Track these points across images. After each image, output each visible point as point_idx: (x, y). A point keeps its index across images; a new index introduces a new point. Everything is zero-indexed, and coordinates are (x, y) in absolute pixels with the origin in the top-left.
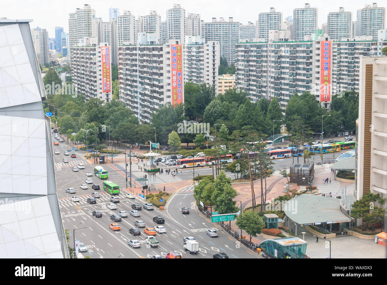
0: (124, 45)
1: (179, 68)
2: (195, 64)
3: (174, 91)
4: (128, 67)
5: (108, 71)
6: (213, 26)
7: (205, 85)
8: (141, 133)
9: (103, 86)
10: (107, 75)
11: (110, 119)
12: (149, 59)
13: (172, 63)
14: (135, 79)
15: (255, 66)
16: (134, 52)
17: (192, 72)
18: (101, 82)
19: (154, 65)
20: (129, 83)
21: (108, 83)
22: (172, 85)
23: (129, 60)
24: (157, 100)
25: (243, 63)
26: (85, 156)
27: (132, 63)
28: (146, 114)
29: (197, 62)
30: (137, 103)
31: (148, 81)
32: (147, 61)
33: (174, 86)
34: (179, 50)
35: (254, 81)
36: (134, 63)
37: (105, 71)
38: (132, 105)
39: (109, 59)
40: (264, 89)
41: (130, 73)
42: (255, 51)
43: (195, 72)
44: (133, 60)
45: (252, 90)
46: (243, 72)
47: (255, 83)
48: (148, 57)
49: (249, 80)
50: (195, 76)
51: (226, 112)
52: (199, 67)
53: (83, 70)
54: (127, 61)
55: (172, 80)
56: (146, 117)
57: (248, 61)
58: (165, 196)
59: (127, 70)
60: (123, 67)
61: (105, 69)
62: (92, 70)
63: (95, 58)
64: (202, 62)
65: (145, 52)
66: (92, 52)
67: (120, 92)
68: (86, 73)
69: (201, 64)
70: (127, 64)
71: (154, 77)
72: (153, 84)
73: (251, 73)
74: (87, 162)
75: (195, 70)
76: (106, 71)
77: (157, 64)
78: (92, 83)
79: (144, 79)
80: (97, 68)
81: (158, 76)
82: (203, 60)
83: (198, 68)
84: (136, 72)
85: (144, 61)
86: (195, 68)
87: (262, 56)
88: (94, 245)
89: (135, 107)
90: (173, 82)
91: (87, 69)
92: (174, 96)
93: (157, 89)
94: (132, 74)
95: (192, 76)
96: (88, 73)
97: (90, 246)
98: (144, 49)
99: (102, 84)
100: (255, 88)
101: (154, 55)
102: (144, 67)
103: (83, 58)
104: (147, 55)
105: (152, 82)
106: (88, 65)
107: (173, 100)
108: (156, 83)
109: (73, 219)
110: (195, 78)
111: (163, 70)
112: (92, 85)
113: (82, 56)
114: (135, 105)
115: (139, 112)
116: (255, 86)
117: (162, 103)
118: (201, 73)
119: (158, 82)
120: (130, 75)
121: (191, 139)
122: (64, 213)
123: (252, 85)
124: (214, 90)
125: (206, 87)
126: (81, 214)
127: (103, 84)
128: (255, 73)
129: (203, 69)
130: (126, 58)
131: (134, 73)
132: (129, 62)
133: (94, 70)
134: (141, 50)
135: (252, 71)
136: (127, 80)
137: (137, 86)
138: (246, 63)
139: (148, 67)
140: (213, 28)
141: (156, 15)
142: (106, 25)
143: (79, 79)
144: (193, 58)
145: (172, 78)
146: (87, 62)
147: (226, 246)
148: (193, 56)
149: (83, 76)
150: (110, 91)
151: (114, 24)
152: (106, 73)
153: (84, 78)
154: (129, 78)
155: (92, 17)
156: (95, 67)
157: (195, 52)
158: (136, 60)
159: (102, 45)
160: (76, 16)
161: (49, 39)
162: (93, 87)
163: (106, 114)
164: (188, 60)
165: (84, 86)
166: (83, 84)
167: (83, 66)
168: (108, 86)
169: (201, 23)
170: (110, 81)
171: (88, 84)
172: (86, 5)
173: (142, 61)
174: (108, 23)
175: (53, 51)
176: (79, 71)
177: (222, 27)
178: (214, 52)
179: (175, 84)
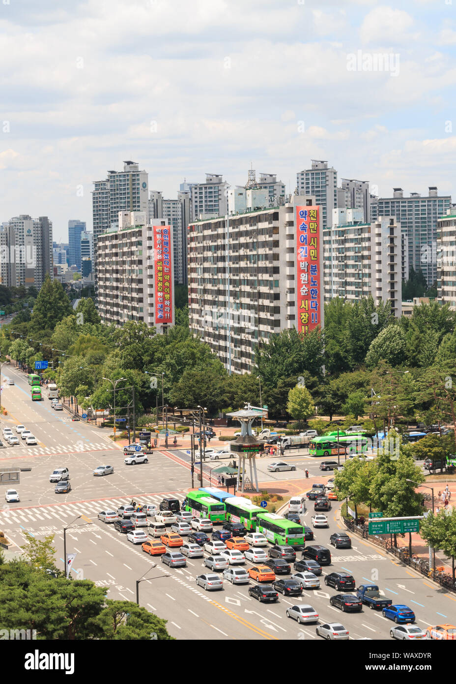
0: (199, 220)
1: (314, 257)
2: (354, 266)
3: (303, 305)
4: (207, 265)
5: (167, 277)
6: (396, 204)
7: (371, 301)
8: (232, 390)
9: (157, 310)
10: (164, 287)
11: (167, 363)
12: (251, 241)
13: (299, 244)
14: (221, 287)
16: (220, 231)
17: (346, 283)
18: (153, 300)
19: (261, 251)
20: (209, 297)
21: (167, 303)
22: (299, 293)
23: (209, 248)
24: (266, 326)
26: (111, 437)
27: (215, 255)
28: (244, 360)
29: (356, 261)
30: (225, 338)
31: (247, 289)
32: (246, 246)
33: (302, 294)
34: (314, 217)
36: (219, 253)
37: (161, 279)
38: (215, 343)
39: (170, 253)
41: (211, 277)
43: (351, 284)
44: (217, 248)
46: (453, 279)
48: (248, 238)
50: (352, 292)
51: (414, 352)
52: (360, 272)
53: (117, 280)
54: (205, 253)
55: (299, 281)
56: (244, 366)
58: (273, 502)
59: (205, 270)
60: (198, 266)
61: (160, 274)
62: (134, 277)
63: (141, 251)
64: (366, 262)
65: (242, 228)
66: (134, 239)
67: (192, 319)
68: (122, 286)
69: (365, 266)
70: (205, 259)
71: (260, 278)
72: (259, 293)
74: (113, 446)
75: (352, 279)
76: (164, 278)
77: (267, 249)
78: (135, 304)
79: (240, 284)
80: (144, 272)
81: (268, 275)
82: (369, 257)
83: (359, 274)
84: (224, 272)
85: (241, 246)
86: (353, 275)
88: (112, 579)
89: (220, 348)
90: (300, 285)
91: (125, 276)
92: (303, 316)
93: (267, 302)
94: (215, 277)
95: (347, 292)
96: (126, 285)
97: (105, 581)
98: (241, 222)
99: (154, 305)
101: (262, 232)
102: (239, 258)
103: (116, 255)
104: (247, 233)
105: (255, 288)
106: (127, 267)
107: (301, 324)
108: (264, 289)
109: (74, 538)
110: (353, 297)
111: (278, 260)
112: (134, 308)
113: (114, 250)
114: (222, 343)
115: (228, 357)
117: (277, 330)
118: (365, 284)
119: (268, 288)
120: (212, 281)
121: (339, 403)
122: (55, 528)
124: (393, 311)
125: (372, 305)
126: (90, 529)
127: (156, 306)
129: (370, 275)
130: (204, 246)
131: (220, 276)
132: (209, 254)
133: (137, 276)
134: (234, 223)
136: (205, 291)
137: (225, 302)
140: (395, 208)
141: (275, 183)
142: (171, 206)
143: (108, 300)
144: (348, 254)
145: (299, 277)
146: (124, 262)
147: (400, 586)
148: (348, 249)
149: (115, 292)
150: (171, 321)
151: (187, 204)
152: (164, 281)
153: (117, 297)
154: (209, 286)
155: (141, 187)
156: (141, 270)
157: (352, 240)
158: (223, 247)
159: (156, 223)
160: (109, 184)
161: (56, 246)
162: (135, 313)
163: (158, 355)
164: (337, 258)
165: (117, 314)
166: (115, 309)
167: (117, 272)
168: (167, 309)
169: (370, 201)
170: (170, 300)
171: (125, 307)
172: (129, 163)
173: (235, 248)
174: (174, 202)
175: (62, 266)
176: (108, 284)
177: (413, 208)
178: (392, 240)
179: (304, 291)
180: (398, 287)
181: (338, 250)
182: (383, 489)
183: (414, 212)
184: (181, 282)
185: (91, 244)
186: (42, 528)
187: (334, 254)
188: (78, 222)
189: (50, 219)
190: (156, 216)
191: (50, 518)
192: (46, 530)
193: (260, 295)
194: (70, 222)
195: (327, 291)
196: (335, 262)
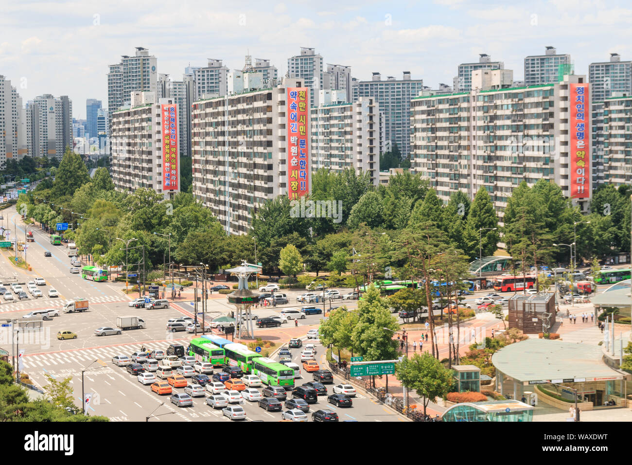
0: (202, 100)
1: (303, 132)
2: (338, 141)
3: (293, 175)
4: (208, 139)
5: (173, 150)
6: (374, 87)
7: (353, 171)
8: (230, 249)
9: (164, 178)
10: (171, 158)
11: (173, 225)
12: (247, 118)
13: (289, 121)
14: (221, 158)
15: (448, 138)
16: (220, 109)
17: (331, 156)
18: (161, 170)
19: (256, 127)
20: (210, 167)
21: (174, 172)
22: (290, 164)
23: (211, 124)
24: (260, 193)
25: (424, 134)
26: (124, 290)
27: (216, 130)
28: (241, 223)
29: (339, 136)
30: (224, 203)
31: (244, 160)
32: (243, 122)
33: (292, 165)
34: (303, 98)
35: (444, 166)
36: (220, 129)
37: (168, 151)
38: (215, 208)
39: (176, 128)
40: (464, 181)
41: (212, 149)
42: (448, 110)
43: (335, 156)
44: (217, 124)
45: (442, 184)
46: (424, 152)
47: (447, 171)
48: (245, 115)
49: (437, 165)
50: (337, 164)
51: (390, 216)
53: (129, 152)
54: (207, 128)
55: (290, 153)
56: (241, 228)
57: (434, 130)
58: (267, 348)
59: (207, 143)
60: (201, 140)
61: (167, 147)
62: (144, 149)
63: (150, 127)
64: (348, 137)
65: (240, 106)
66: (144, 116)
67: (195, 186)
68: (133, 157)
69: (347, 141)
70: (207, 134)
71: (255, 151)
72: (254, 164)
73: (439, 152)
74: (125, 298)
75: (336, 152)
76: (170, 151)
77: (262, 125)
78: (145, 173)
79: (238, 156)
80: (153, 144)
81: (262, 148)
82: (351, 133)
83: (342, 147)
84: (224, 145)
85: (238, 122)
86: (337, 148)
87: (460, 119)
88: (125, 416)
89: (220, 212)
90: (290, 157)
91: (136, 149)
92: (293, 184)
93: (261, 172)
94: (216, 150)
95: (331, 163)
96: (137, 156)
97: (118, 418)
98: (238, 101)
99: (162, 174)
100: (446, 180)
101: (257, 110)
102: (237, 133)
103: (129, 129)
104: (244, 111)
105: (251, 160)
106: (138, 140)
107: (291, 191)
108: (259, 161)
109: (90, 379)
110: (337, 167)
111: (271, 134)
112: (144, 177)
113: (127, 126)
114: (222, 208)
115: (227, 220)
116: (448, 175)
118: (347, 156)
119: (262, 159)
120: (213, 153)
121: (324, 261)
122: (74, 371)
123: (443, 175)
124: (372, 180)
125: (354, 175)
126: (105, 372)
127: (164, 175)
128: (446, 152)
129: (351, 149)
130: (206, 123)
131: (220, 148)
132: (210, 129)
133: (147, 148)
134: (233, 102)
135: (442, 148)
136: (207, 162)
137: (225, 172)
138: (430, 134)
139: (245, 133)
140: (374, 90)
141: (269, 67)
142: (177, 87)
143: (121, 169)
144: (333, 130)
145: (290, 149)
146: (135, 136)
148: (333, 126)
149: (127, 163)
150: (176, 189)
151: (191, 85)
152: (171, 153)
153: (129, 166)
154: (210, 158)
155: (150, 70)
156: (150, 143)
157: (336, 118)
158: (223, 123)
159: (163, 101)
160: (122, 68)
161: (75, 122)
162: (145, 181)
163: (165, 218)
164: (323, 133)
165: (129, 181)
166: (128, 178)
167: (129, 144)
168: (173, 178)
169: (352, 83)
170: (176, 169)
171: (136, 176)
172: (140, 49)
173: (234, 124)
174: (180, 83)
177: (390, 90)
178: (371, 118)
179: (294, 162)
180: (377, 159)
181: (324, 126)
182: (363, 336)
183: (390, 94)
184: (186, 154)
185: (106, 120)
186: (63, 371)
187: (320, 130)
188: (94, 100)
190: (164, 96)
191: (69, 361)
192: (66, 372)
193: (255, 166)
194: (88, 101)
195: (314, 162)
196: (321, 137)
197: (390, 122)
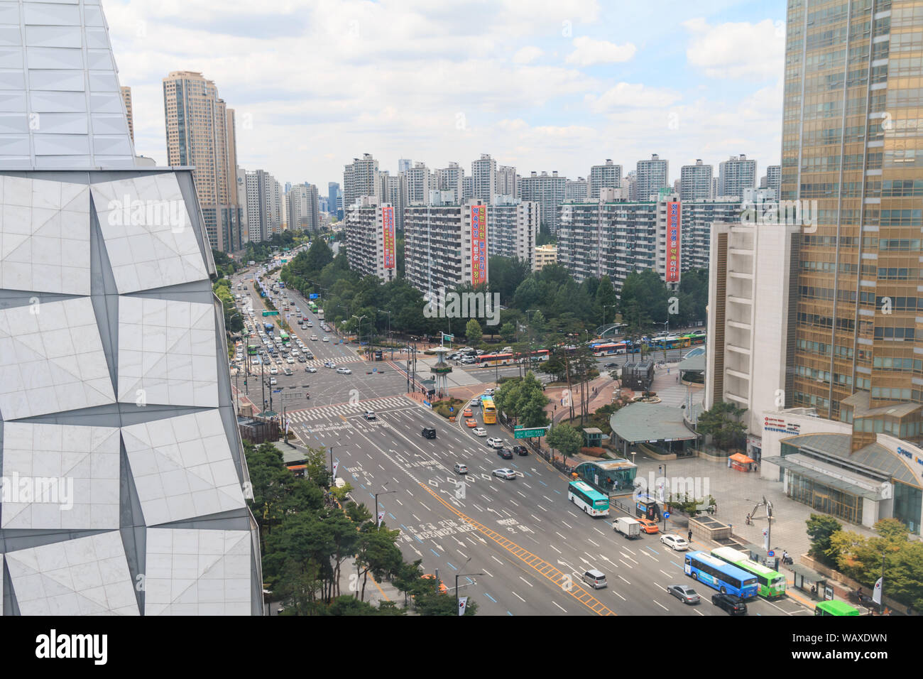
0: (411, 206)
1: (482, 237)
2: (506, 231)
3: (475, 267)
4: (416, 235)
5: (391, 240)
6: (532, 182)
7: (517, 259)
9: (385, 260)
10: (389, 246)
11: (391, 302)
12: (443, 224)
13: (473, 229)
14: (425, 250)
15: (582, 234)
16: (424, 215)
17: (503, 242)
18: (382, 254)
19: (450, 232)
20: (418, 255)
21: (391, 255)
22: (473, 259)
23: (418, 225)
24: (452, 278)
25: (567, 230)
27: (421, 230)
29: (508, 228)
30: (427, 282)
31: (441, 254)
32: (440, 227)
33: (475, 260)
34: (482, 213)
35: (580, 253)
36: (424, 229)
38: (421, 284)
39: (393, 225)
40: (593, 265)
41: (419, 243)
42: (583, 215)
43: (505, 242)
44: (423, 226)
45: (578, 266)
46: (566, 242)
47: (582, 257)
48: (442, 222)
49: (575, 253)
50: (506, 247)
51: (542, 295)
53: (360, 238)
54: (415, 227)
55: (473, 251)
57: (574, 228)
58: (457, 404)
59: (415, 238)
60: (410, 235)
61: (387, 238)
62: (371, 239)
63: (375, 223)
64: (514, 229)
65: (438, 216)
66: (370, 215)
67: (407, 267)
68: (363, 243)
69: (513, 232)
70: (415, 231)
71: (449, 248)
73: (577, 244)
74: (359, 359)
75: (505, 239)
76: (389, 240)
77: (454, 231)
78: (371, 256)
79: (437, 250)
80: (377, 236)
81: (454, 247)
82: (515, 227)
83: (509, 236)
84: (427, 241)
85: (437, 226)
86: (506, 237)
87: (591, 221)
88: (360, 467)
90: (473, 255)
91: (365, 237)
92: (475, 274)
93: (453, 264)
94: (421, 244)
95: (502, 247)
96: (366, 243)
97: (356, 468)
98: (438, 211)
99: (383, 257)
100: (582, 263)
101: (450, 220)
102: (436, 234)
103: (360, 223)
104: (441, 219)
105: (446, 254)
106: (366, 232)
107: (474, 278)
108: (452, 256)
109: (336, 434)
110: (506, 250)
111: (460, 238)
112: (371, 258)
114: (425, 285)
116: (582, 260)
117: (459, 282)
118: (513, 243)
119: (454, 255)
120: (419, 246)
122: (325, 425)
123: (579, 260)
124: (530, 265)
125: (518, 261)
126: (346, 426)
127: (385, 257)
128: (582, 244)
129: (516, 238)
130: (414, 223)
131: (424, 243)
132: (418, 229)
133: (373, 238)
134: (433, 212)
135: (578, 240)
136: (415, 251)
137: (428, 260)
138: (570, 230)
139: (441, 235)
140: (532, 184)
141: (458, 168)
142: (393, 180)
143: (354, 250)
144: (503, 223)
145: (473, 249)
146: (364, 229)
147: (533, 469)
148: (503, 221)
149: (359, 246)
150: (394, 267)
151: (403, 179)
152: (389, 242)
153: (360, 249)
154: (417, 249)
155: (374, 170)
156: (375, 235)
157: (506, 215)
158: (426, 226)
159: (384, 205)
160: (354, 168)
161: (321, 198)
162: (371, 261)
163: (386, 296)
164: (496, 225)
165: (360, 259)
166: (359, 257)
167: (360, 233)
168: (392, 259)
169: (517, 178)
170: (393, 253)
171: (365, 256)
172: (366, 155)
173: (434, 227)
174: (395, 178)
175: (325, 213)
176: (354, 240)
177: (543, 184)
178: (530, 216)
179: (476, 258)
181: (497, 220)
182: (524, 408)
183: (543, 187)
184: (399, 229)
185: (343, 200)
186: (317, 426)
187: (494, 223)
188: (335, 183)
189: (317, 186)
190: (384, 201)
191: (321, 417)
192: (319, 427)
193: (449, 259)
194: (330, 183)
195: (490, 245)
196: (495, 228)
197: (543, 207)
